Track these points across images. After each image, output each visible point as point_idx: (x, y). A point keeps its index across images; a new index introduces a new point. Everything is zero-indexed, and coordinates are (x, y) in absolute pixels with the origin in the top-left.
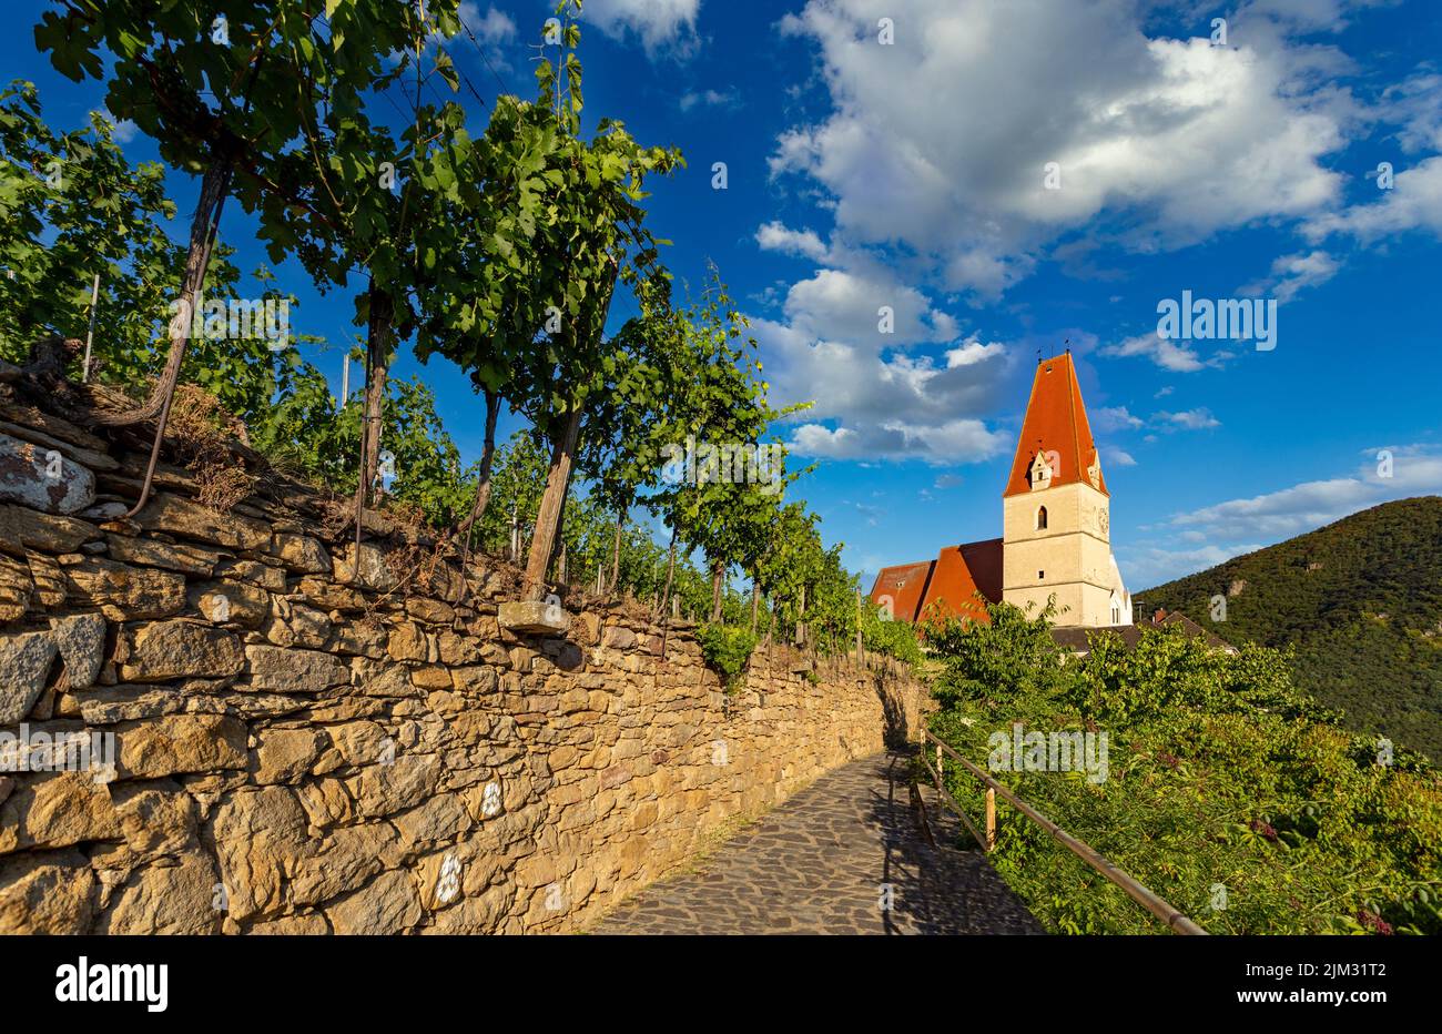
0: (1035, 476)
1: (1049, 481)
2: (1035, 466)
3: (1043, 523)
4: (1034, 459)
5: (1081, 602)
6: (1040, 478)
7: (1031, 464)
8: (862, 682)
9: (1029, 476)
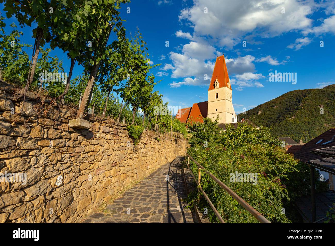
0: (215, 85)
1: (219, 86)
2: (216, 83)
3: (217, 97)
4: (215, 81)
5: (225, 117)
6: (217, 86)
7: (215, 82)
8: (172, 140)
9: (214, 85)
